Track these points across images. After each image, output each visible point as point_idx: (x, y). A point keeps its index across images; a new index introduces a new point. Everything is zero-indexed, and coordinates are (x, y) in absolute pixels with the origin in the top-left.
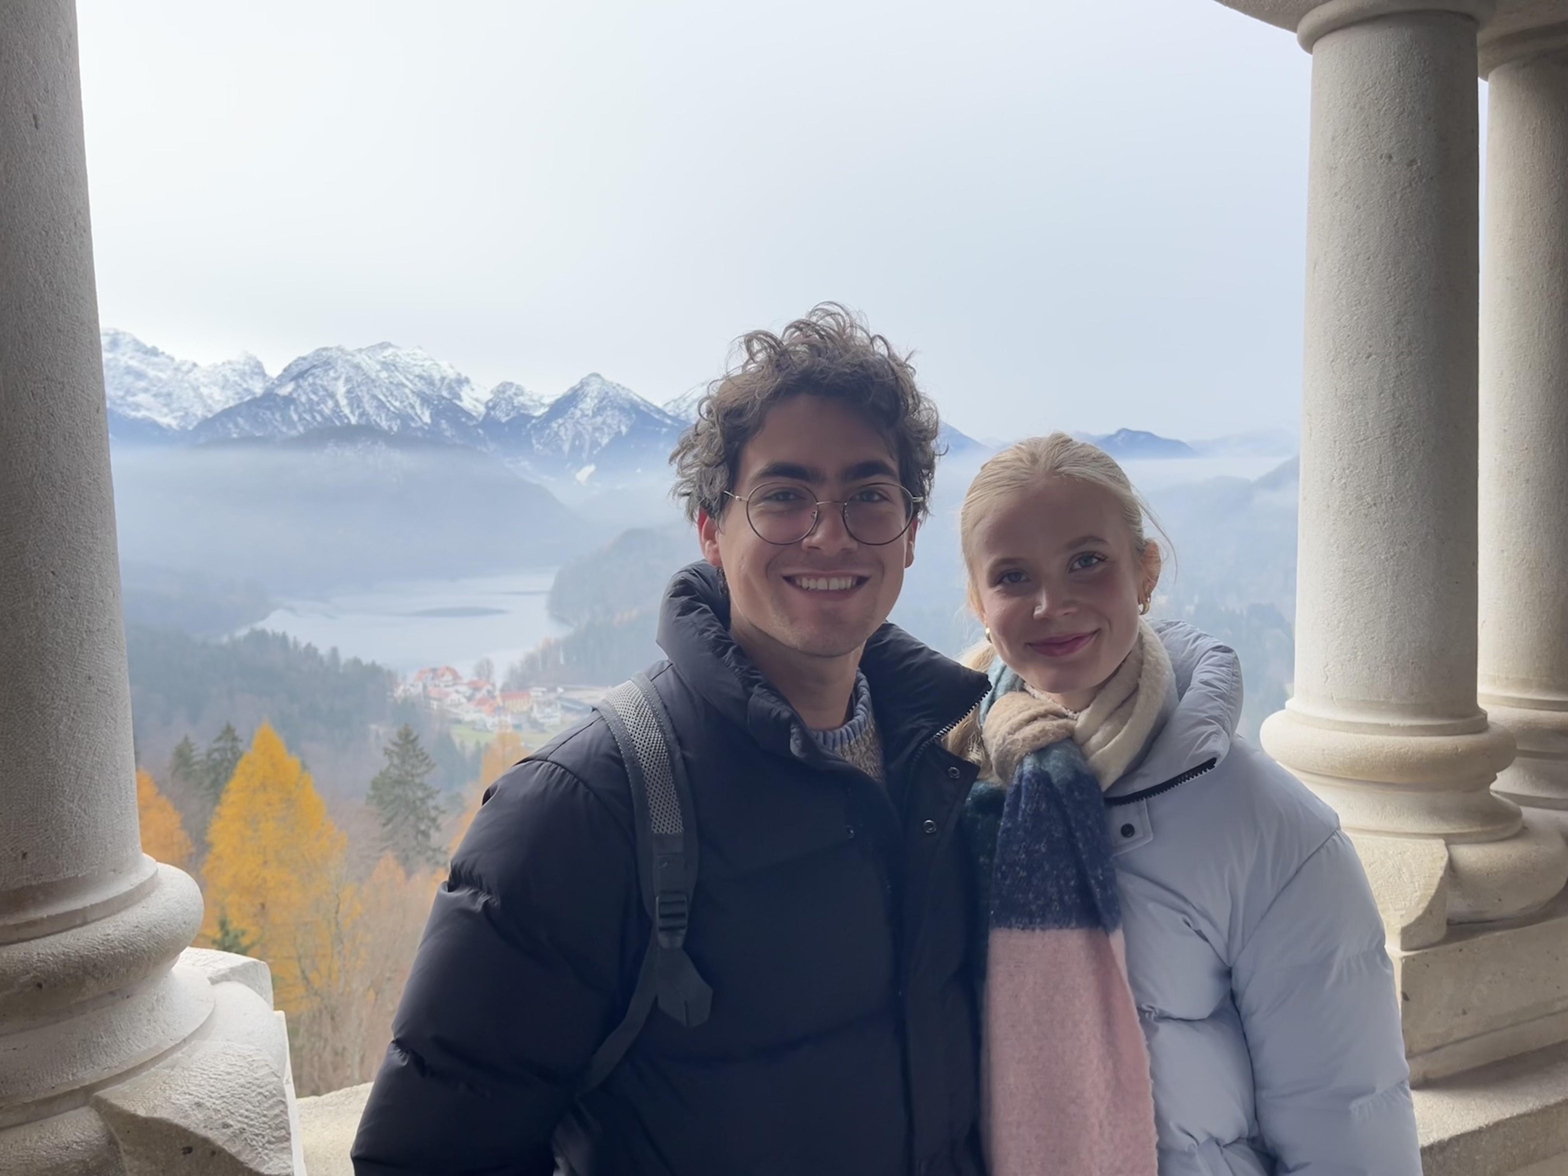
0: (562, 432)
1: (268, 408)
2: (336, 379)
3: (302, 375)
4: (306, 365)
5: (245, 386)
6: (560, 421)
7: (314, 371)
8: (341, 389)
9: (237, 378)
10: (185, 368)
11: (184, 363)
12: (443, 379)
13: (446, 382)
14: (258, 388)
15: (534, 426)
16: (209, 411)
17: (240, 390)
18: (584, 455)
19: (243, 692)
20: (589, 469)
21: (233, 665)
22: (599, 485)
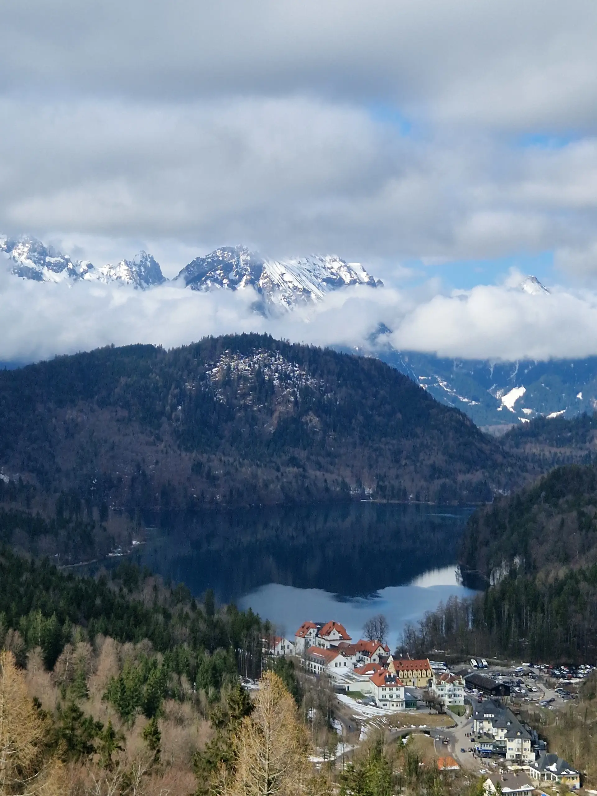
18: (513, 375)
19: (106, 633)
20: (518, 392)
21: (98, 601)
22: (527, 411)
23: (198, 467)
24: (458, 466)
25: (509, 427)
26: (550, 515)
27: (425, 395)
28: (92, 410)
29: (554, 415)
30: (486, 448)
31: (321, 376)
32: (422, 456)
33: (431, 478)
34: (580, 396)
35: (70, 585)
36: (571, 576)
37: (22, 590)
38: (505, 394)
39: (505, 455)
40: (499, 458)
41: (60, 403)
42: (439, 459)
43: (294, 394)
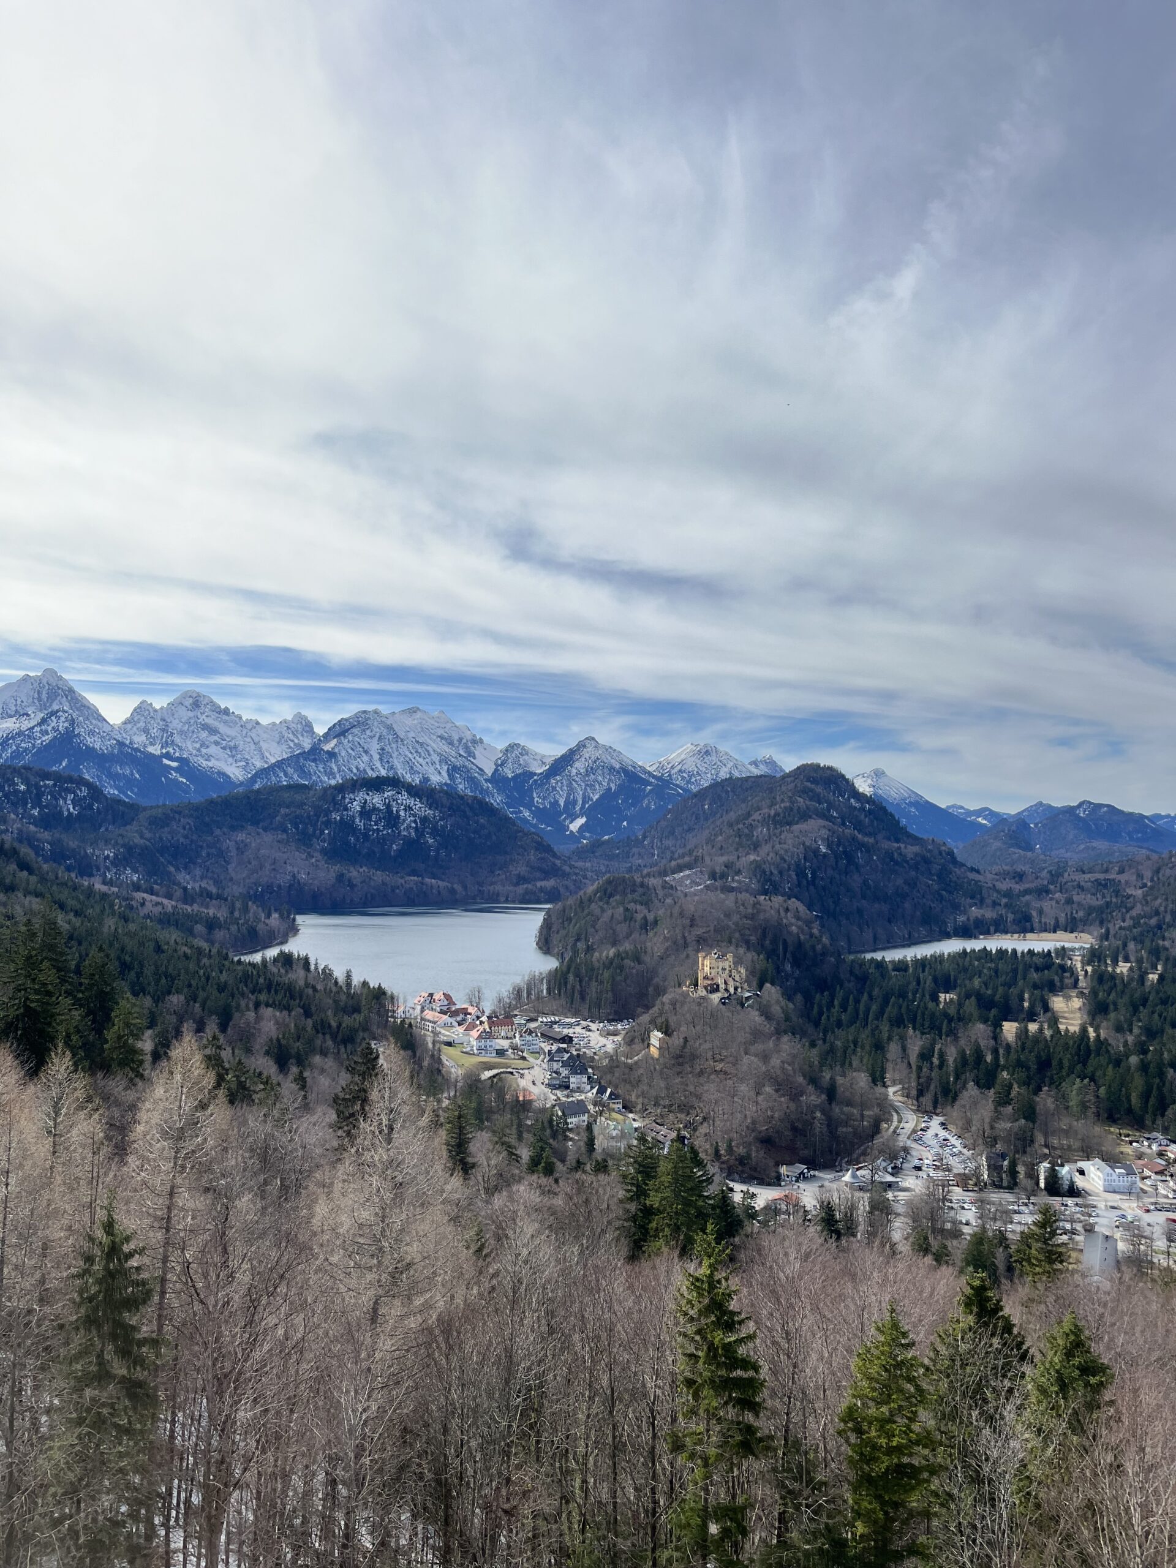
0: (559, 787)
1: (314, 760)
2: (371, 737)
3: (343, 733)
4: (348, 725)
5: (296, 741)
6: (558, 778)
7: (353, 730)
8: (374, 747)
9: (291, 736)
10: (249, 726)
11: (249, 721)
12: (460, 740)
13: (464, 741)
14: (307, 744)
15: (536, 781)
16: (266, 762)
17: (292, 745)
18: (578, 808)
19: (267, 1005)
20: (581, 821)
21: (261, 980)
22: (587, 835)
23: (340, 877)
24: (538, 874)
25: (573, 847)
26: (603, 910)
27: (514, 823)
28: (258, 834)
29: (606, 837)
30: (558, 862)
31: (436, 808)
32: (511, 868)
33: (517, 884)
34: (625, 823)
35: (240, 968)
36: (618, 955)
37: (202, 972)
38: (571, 822)
39: (571, 867)
40: (567, 869)
41: (233, 828)
42: (522, 869)
43: (415, 822)
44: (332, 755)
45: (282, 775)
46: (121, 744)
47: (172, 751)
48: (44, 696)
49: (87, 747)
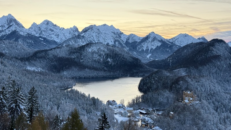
0: (144, 46)
1: (79, 38)
2: (93, 32)
3: (86, 31)
4: (87, 29)
5: (74, 33)
6: (144, 43)
7: (89, 30)
8: (94, 35)
11: (61, 28)
12: (117, 33)
14: (77, 34)
15: (138, 44)
16: (66, 39)
18: (149, 51)
20: (150, 55)
22: (152, 59)
25: (148, 62)
29: (157, 59)
38: (147, 55)
44: (83, 37)
45: (70, 42)
46: (28, 34)
47: (42, 36)
48: (9, 21)
49: (20, 35)
